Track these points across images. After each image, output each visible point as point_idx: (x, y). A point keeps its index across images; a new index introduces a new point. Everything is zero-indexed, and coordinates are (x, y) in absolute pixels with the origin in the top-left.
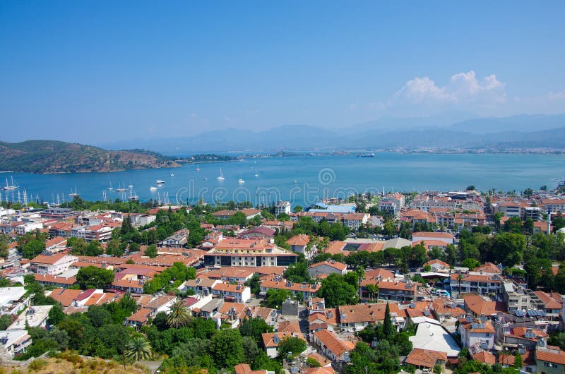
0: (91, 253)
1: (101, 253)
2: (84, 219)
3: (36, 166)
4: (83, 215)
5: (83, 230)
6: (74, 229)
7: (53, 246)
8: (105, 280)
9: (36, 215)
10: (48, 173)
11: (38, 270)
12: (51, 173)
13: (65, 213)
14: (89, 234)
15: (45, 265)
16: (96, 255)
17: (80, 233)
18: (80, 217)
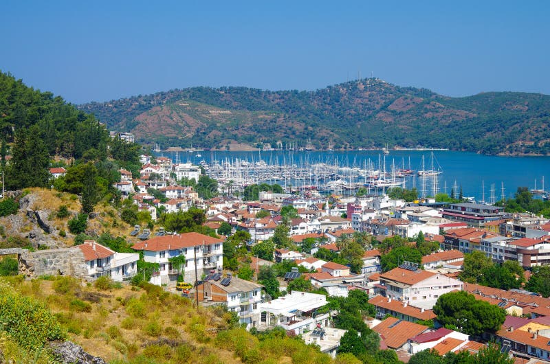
0: (496, 282)
1: (516, 285)
2: (517, 228)
3: (489, 141)
4: (516, 220)
5: (503, 244)
6: (486, 240)
7: (439, 264)
8: (481, 321)
9: (434, 213)
10: (508, 153)
11: (389, 292)
12: (514, 154)
13: (486, 214)
14: (510, 252)
15: (400, 285)
16: (504, 287)
17: (496, 249)
18: (510, 223)
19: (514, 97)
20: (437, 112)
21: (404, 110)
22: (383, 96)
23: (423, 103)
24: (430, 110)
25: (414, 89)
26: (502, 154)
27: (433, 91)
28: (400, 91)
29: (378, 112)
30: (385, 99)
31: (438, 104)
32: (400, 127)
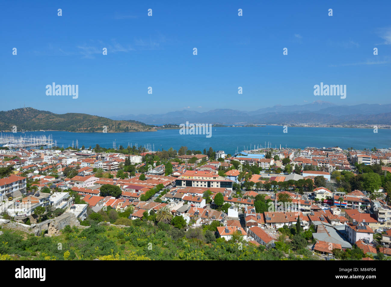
2: (102, 157)
5: (101, 163)
9: (73, 154)
10: (79, 132)
11: (75, 185)
14: (105, 165)
15: (79, 182)
17: (99, 165)
18: (99, 156)
19: (78, 115)
20: (54, 119)
21: (43, 118)
22: (34, 113)
23: (49, 116)
24: (52, 118)
25: (45, 111)
26: (77, 132)
27: (51, 112)
28: (40, 112)
29: (33, 118)
30: (35, 114)
31: (54, 116)
32: (41, 123)
